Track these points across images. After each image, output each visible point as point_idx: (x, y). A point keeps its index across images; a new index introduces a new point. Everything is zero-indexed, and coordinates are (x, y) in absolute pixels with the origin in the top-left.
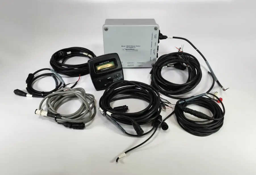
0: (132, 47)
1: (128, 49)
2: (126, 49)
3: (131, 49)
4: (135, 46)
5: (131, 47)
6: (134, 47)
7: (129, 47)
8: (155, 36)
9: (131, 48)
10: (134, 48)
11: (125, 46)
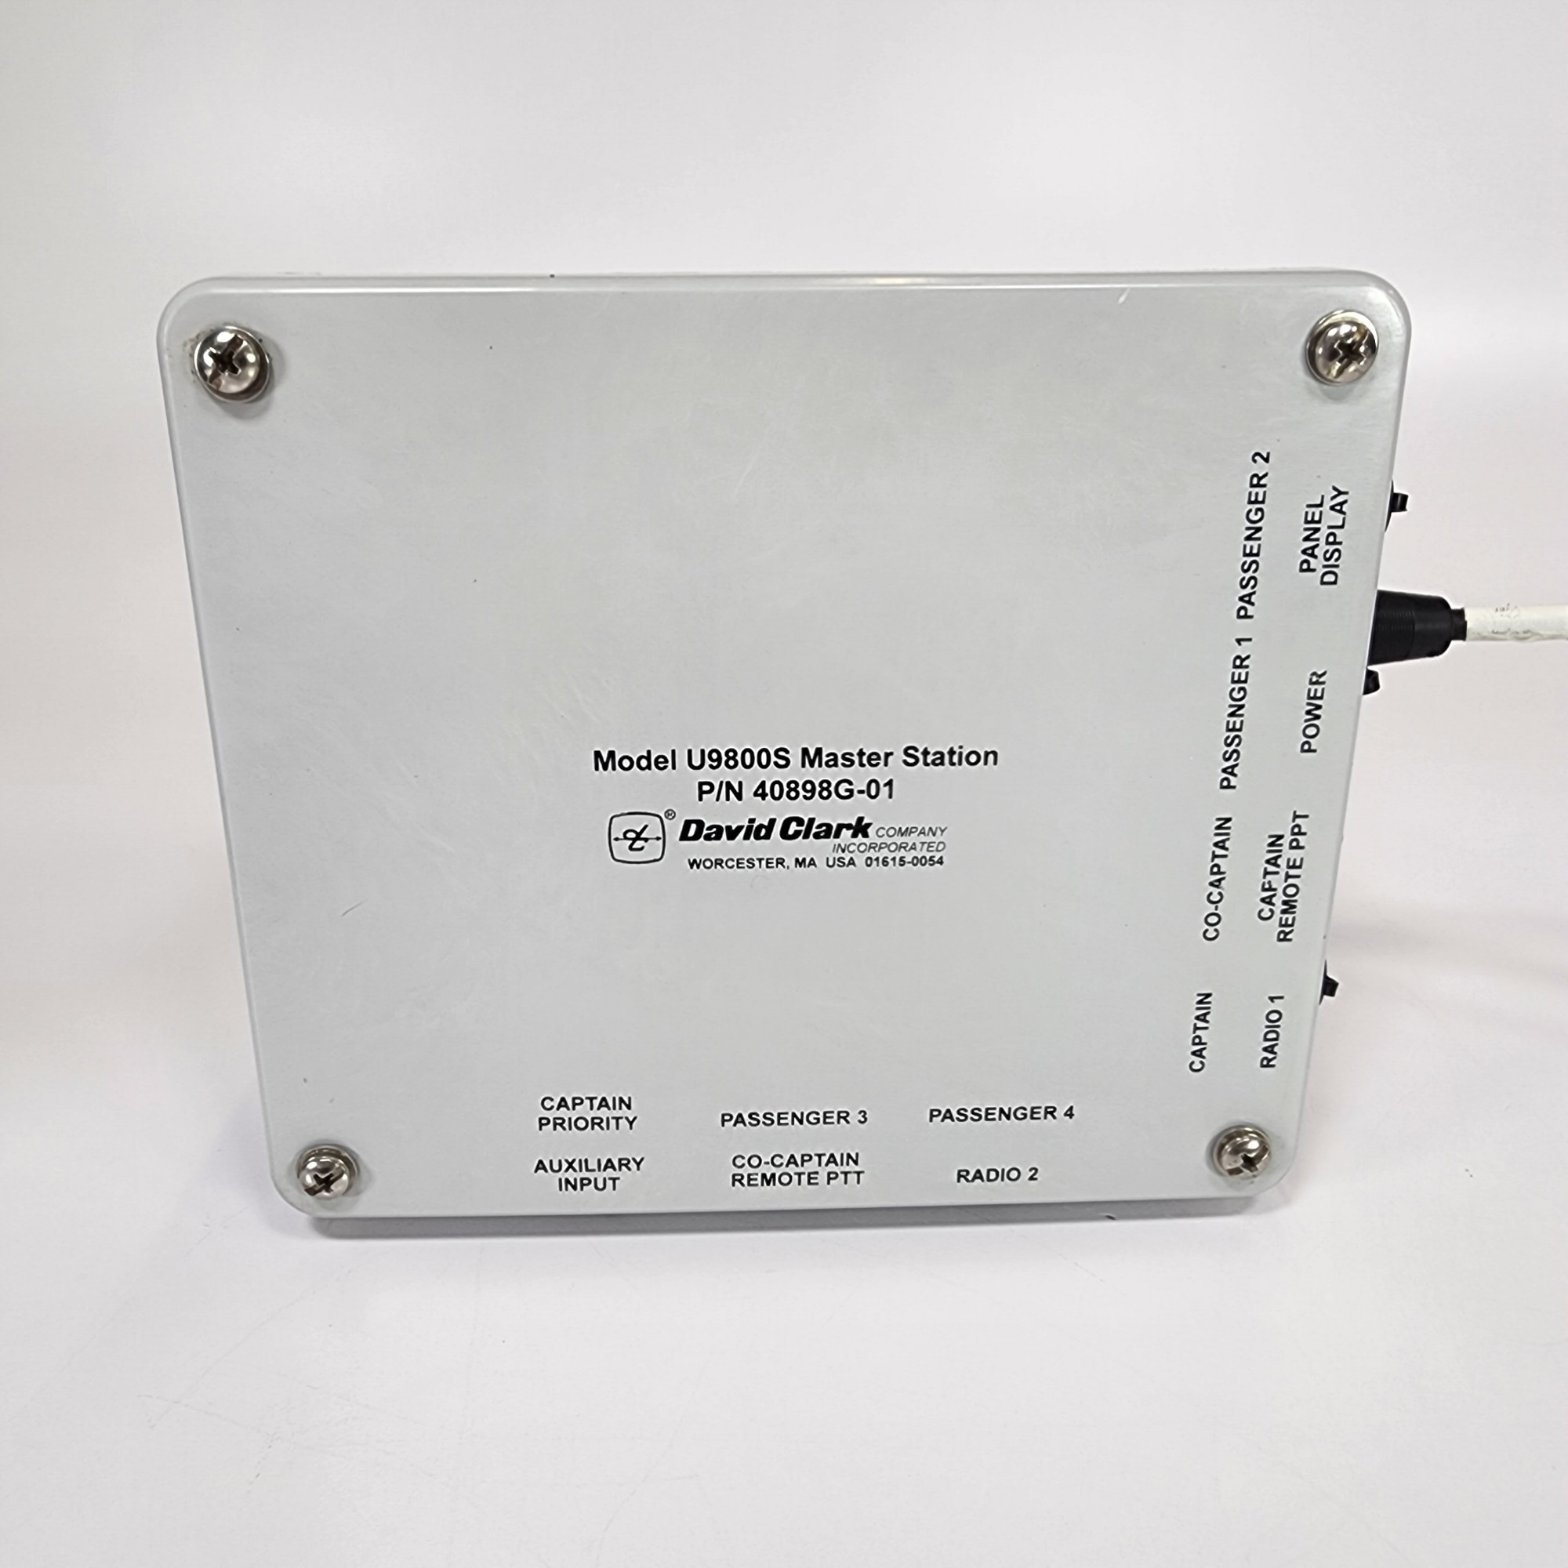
0: (817, 774)
1: (733, 814)
2: (694, 830)
3: (810, 829)
4: (873, 759)
5: (797, 772)
6: (860, 776)
7: (750, 778)
8: (1312, 525)
9: (802, 808)
10: (872, 790)
11: (661, 763)
